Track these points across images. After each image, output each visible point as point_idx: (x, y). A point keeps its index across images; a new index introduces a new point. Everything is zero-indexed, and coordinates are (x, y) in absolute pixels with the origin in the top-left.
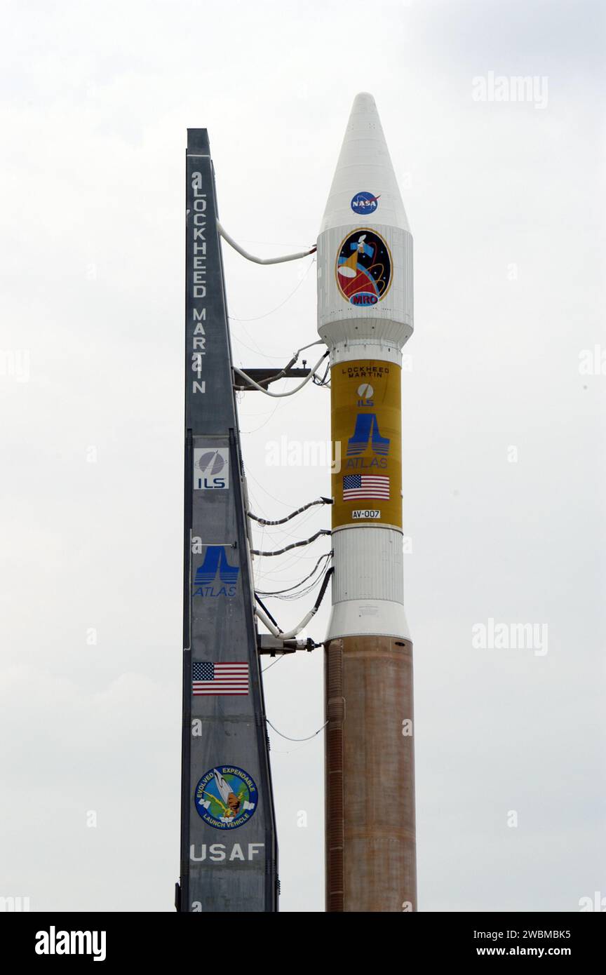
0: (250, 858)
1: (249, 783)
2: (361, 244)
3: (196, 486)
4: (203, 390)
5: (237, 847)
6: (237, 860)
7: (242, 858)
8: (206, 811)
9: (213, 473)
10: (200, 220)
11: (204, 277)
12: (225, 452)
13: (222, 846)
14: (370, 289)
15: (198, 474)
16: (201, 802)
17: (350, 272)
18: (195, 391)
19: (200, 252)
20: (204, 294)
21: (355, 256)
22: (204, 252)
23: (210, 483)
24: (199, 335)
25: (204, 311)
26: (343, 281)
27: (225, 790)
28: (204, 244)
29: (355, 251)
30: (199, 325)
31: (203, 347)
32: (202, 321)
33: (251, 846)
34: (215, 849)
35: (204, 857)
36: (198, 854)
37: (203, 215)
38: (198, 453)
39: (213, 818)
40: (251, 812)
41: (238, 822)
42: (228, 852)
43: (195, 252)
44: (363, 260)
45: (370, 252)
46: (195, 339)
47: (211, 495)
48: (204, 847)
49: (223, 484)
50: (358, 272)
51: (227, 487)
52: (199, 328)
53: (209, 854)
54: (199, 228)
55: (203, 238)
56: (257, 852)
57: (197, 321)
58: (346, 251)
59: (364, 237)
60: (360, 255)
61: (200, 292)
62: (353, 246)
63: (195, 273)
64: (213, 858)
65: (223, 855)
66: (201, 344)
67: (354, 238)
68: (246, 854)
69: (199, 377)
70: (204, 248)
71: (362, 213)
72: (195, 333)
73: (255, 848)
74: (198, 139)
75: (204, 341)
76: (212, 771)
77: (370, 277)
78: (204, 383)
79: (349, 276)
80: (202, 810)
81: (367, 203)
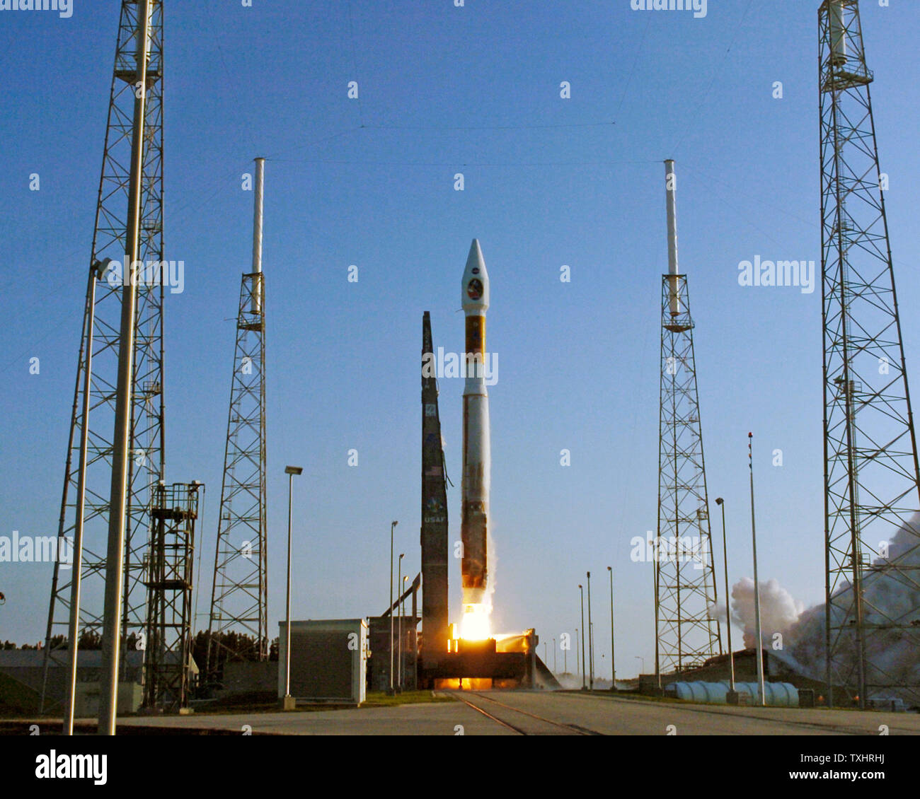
2: (475, 283)
3: (426, 415)
12: (434, 406)
14: (478, 295)
15: (427, 412)
17: (471, 291)
21: (473, 286)
23: (430, 415)
26: (470, 293)
27: (435, 503)
38: (427, 406)
44: (475, 287)
45: (477, 285)
47: (430, 418)
50: (474, 291)
58: (471, 284)
59: (476, 281)
62: (473, 283)
67: (473, 281)
71: (475, 274)
77: (477, 292)
80: (428, 508)
81: (476, 271)
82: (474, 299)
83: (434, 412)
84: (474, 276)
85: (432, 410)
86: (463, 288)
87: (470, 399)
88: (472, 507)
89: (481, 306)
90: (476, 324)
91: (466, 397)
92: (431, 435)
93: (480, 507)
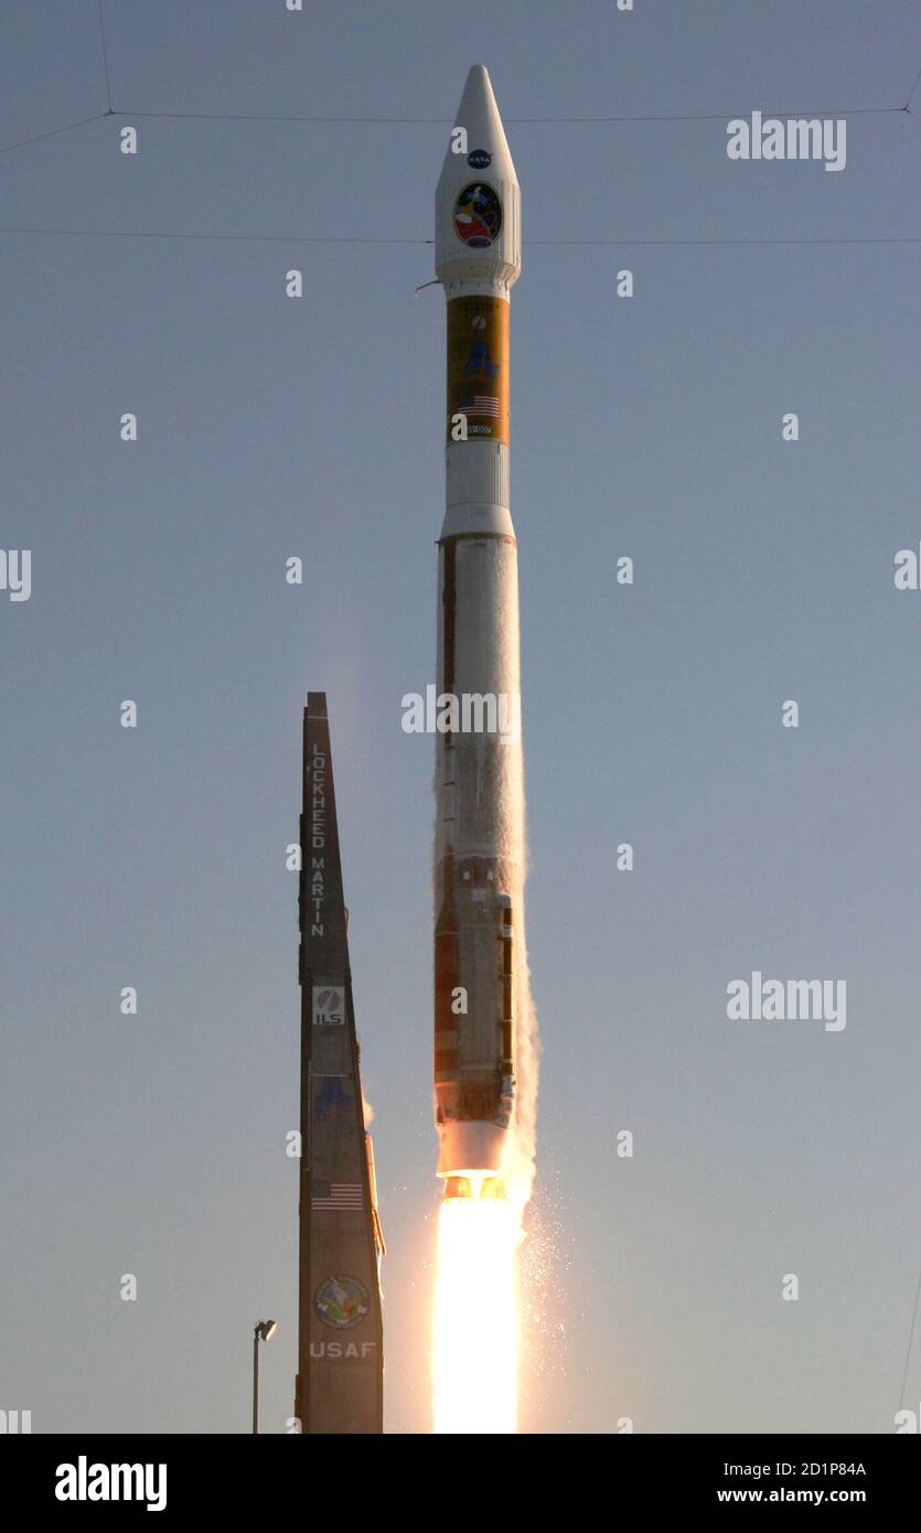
0: (364, 1355)
1: (363, 1290)
2: (477, 194)
3: (315, 1022)
4: (321, 933)
5: (352, 1346)
6: (352, 1357)
7: (356, 1355)
8: (322, 1312)
9: (331, 1008)
10: (319, 776)
11: (322, 829)
12: (340, 991)
13: (338, 1344)
14: (485, 234)
15: (316, 1010)
16: (320, 1306)
17: (466, 219)
18: (313, 934)
19: (319, 807)
20: (322, 845)
21: (471, 205)
22: (323, 806)
23: (328, 1019)
24: (318, 882)
25: (322, 861)
26: (460, 226)
27: (341, 1296)
28: (323, 799)
29: (470, 200)
30: (318, 874)
31: (321, 894)
32: (321, 870)
33: (364, 1345)
34: (333, 1347)
35: (322, 1353)
36: (317, 1350)
37: (322, 772)
38: (317, 991)
39: (330, 1320)
40: (365, 1315)
41: (352, 1324)
42: (344, 1349)
43: (315, 806)
44: (478, 208)
45: (484, 201)
46: (314, 886)
47: (329, 1029)
48: (322, 1345)
49: (339, 1021)
50: (474, 219)
51: (342, 1022)
52: (318, 876)
53: (327, 1351)
54: (318, 784)
55: (322, 793)
56: (369, 1350)
57: (316, 869)
58: (464, 200)
59: (479, 188)
60: (476, 204)
61: (318, 842)
62: (469, 196)
63: (315, 825)
64: (331, 1355)
65: (340, 1352)
66: (319, 891)
67: (471, 188)
68: (360, 1353)
69: (318, 921)
70: (322, 802)
71: (478, 168)
72: (315, 880)
73: (367, 1347)
74: (317, 703)
75: (322, 888)
76: (329, 1279)
77: (484, 224)
78: (322, 926)
79: (466, 222)
80: (319, 1313)
81: (481, 158)
82: (474, 244)
83: (341, 1011)
84: (473, 175)
85: (333, 1006)
86: (439, 209)
87: (460, 548)
88: (467, 876)
89: (495, 267)
90: (479, 322)
91: (448, 545)
92: (331, 1084)
93: (490, 876)
